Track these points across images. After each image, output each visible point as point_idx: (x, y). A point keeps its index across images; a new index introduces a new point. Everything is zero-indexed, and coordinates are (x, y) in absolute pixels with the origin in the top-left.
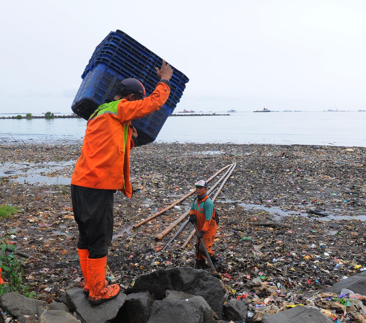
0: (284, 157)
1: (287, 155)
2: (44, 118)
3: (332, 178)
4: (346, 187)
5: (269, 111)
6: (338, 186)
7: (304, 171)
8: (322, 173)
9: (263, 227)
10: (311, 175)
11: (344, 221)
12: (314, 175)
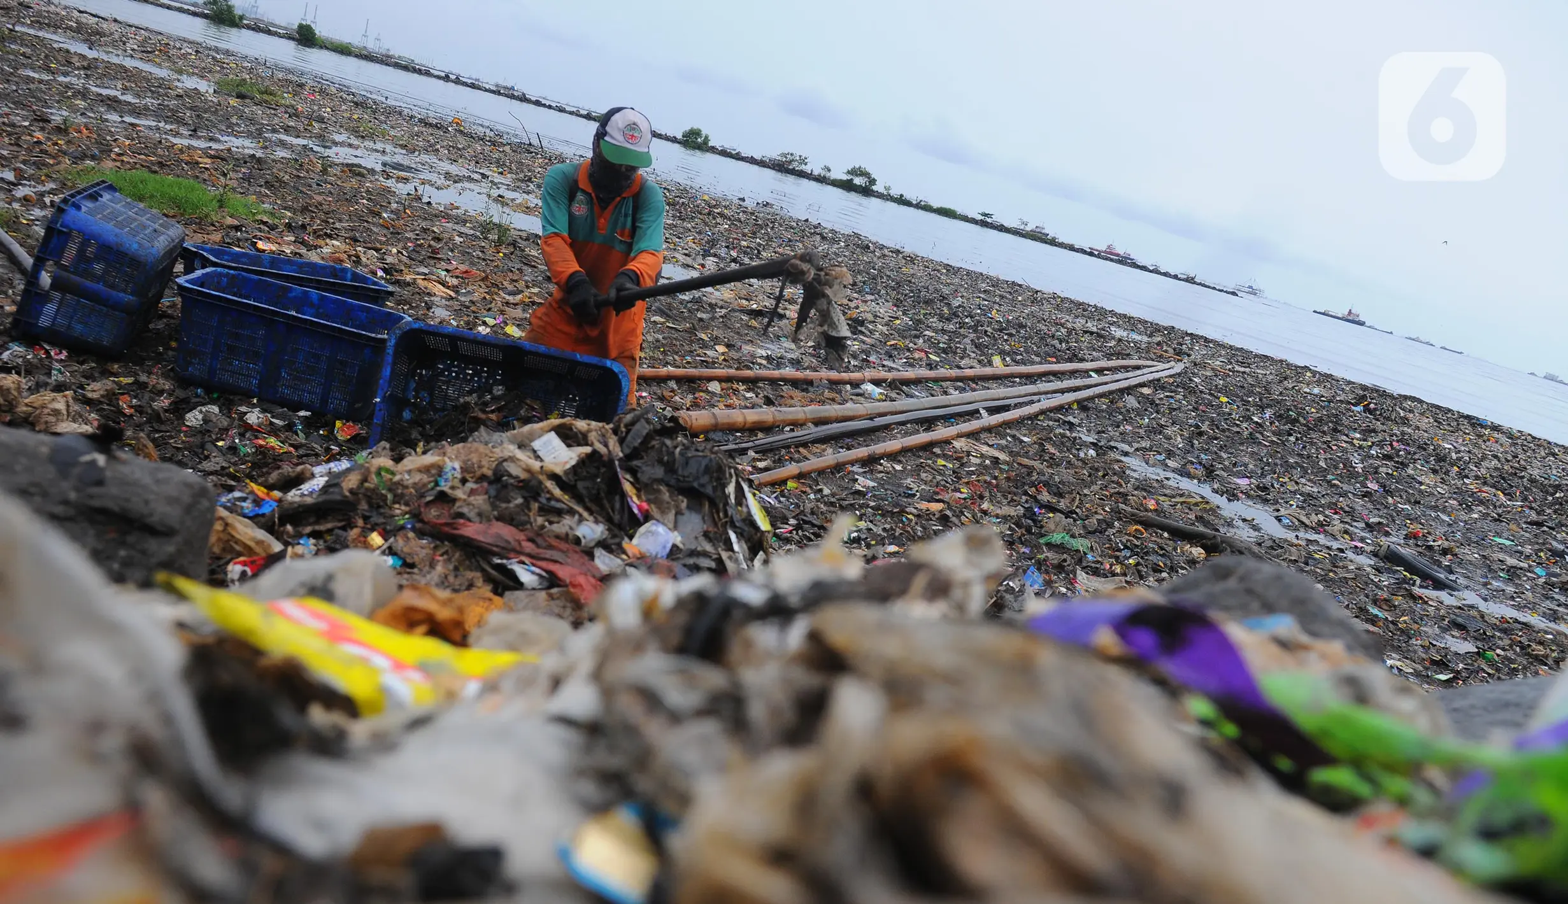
0: (1359, 408)
1: (1372, 406)
2: (679, 143)
3: (1510, 500)
4: (1555, 539)
5: (1362, 324)
6: (1524, 526)
7: (1415, 453)
8: (1477, 477)
9: (1166, 535)
10: (1435, 471)
11: (1519, 626)
12: (1447, 473)
